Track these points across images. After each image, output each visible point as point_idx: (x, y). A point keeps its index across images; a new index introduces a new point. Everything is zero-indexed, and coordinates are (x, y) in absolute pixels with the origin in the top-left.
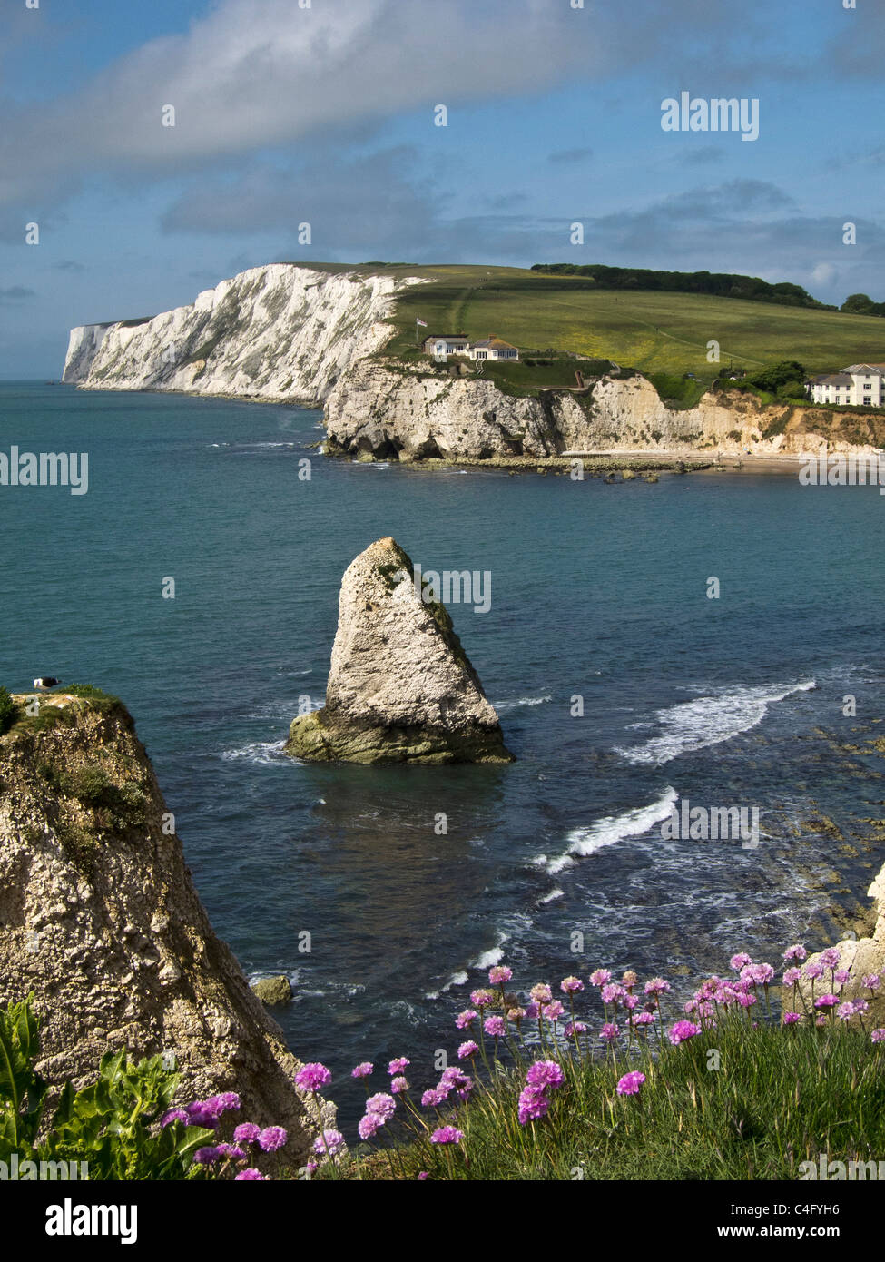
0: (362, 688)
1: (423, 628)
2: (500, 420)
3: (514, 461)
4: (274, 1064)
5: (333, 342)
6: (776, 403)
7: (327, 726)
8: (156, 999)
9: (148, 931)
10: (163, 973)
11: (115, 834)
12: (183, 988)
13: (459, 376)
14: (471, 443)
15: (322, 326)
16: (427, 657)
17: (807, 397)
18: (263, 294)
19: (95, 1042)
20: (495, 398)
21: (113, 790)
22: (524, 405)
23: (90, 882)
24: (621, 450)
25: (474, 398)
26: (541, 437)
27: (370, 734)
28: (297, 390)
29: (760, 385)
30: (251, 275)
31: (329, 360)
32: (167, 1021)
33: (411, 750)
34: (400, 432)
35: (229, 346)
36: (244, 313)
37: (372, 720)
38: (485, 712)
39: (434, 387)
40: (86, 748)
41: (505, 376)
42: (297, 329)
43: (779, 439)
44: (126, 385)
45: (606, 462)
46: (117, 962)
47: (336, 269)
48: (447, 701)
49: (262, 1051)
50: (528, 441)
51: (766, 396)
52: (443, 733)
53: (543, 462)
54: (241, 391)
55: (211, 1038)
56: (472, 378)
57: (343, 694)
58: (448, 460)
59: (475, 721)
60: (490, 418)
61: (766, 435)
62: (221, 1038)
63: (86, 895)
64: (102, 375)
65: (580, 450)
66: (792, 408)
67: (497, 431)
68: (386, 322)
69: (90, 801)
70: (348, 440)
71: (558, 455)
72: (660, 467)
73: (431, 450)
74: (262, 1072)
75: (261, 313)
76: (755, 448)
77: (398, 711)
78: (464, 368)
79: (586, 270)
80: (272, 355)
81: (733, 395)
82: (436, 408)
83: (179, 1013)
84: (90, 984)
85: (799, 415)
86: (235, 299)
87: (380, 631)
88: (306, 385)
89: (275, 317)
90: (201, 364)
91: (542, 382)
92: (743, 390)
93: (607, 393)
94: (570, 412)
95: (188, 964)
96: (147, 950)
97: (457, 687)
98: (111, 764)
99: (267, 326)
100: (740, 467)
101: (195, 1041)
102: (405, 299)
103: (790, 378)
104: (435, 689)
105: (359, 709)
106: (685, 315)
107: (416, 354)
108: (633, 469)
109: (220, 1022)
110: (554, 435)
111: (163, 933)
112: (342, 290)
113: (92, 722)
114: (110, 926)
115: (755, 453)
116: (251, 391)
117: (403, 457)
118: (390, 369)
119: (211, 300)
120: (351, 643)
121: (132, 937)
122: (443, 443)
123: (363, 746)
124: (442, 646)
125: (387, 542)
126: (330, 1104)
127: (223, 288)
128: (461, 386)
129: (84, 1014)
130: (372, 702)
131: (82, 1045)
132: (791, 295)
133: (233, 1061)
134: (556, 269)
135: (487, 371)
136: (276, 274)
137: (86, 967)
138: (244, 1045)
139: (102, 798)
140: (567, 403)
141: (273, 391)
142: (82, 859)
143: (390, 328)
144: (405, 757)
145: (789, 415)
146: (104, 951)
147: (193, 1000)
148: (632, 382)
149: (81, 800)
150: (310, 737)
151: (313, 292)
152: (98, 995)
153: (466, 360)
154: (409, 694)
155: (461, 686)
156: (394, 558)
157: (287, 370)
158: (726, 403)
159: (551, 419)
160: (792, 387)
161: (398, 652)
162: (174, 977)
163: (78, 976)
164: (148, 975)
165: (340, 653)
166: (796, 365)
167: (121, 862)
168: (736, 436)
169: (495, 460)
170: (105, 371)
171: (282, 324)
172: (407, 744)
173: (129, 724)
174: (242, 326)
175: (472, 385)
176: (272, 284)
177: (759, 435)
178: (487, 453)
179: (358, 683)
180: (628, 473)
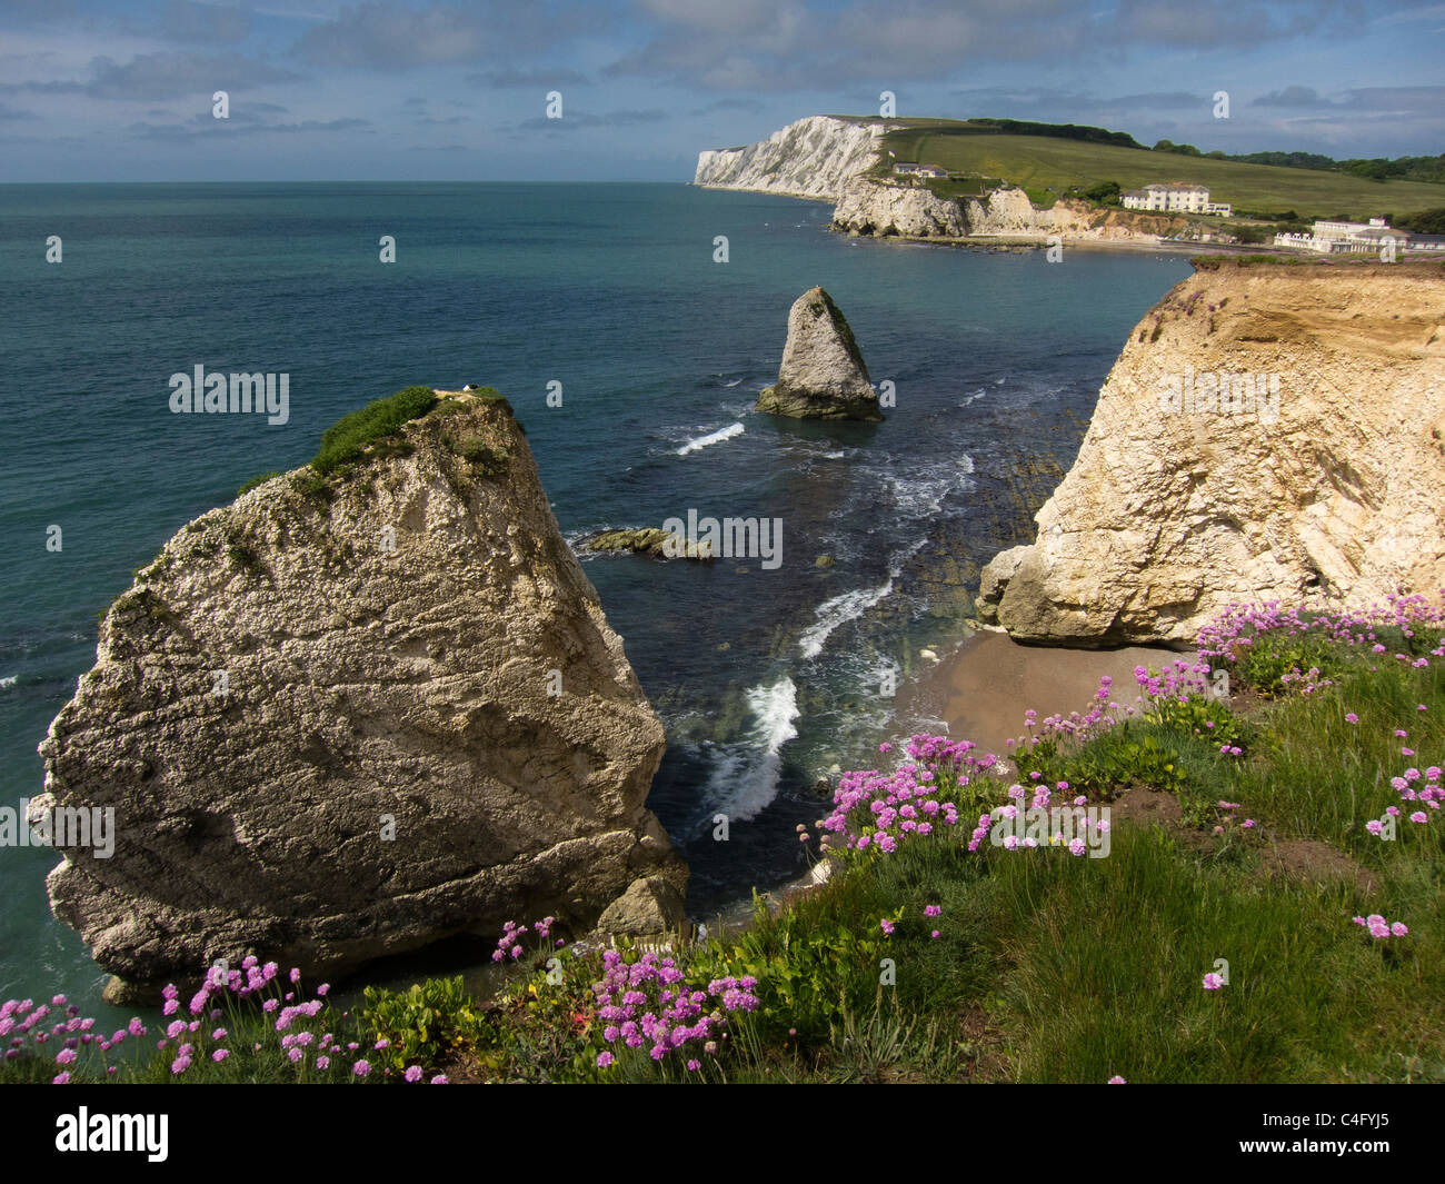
0: (798, 374)
1: (834, 341)
2: (933, 214)
3: (940, 239)
4: (585, 613)
5: (847, 164)
6: (1101, 207)
7: (778, 395)
8: (507, 575)
9: (505, 535)
10: (512, 559)
11: (485, 478)
12: (525, 568)
13: (911, 186)
14: (915, 227)
15: (841, 154)
16: (835, 358)
17: (1120, 205)
18: (809, 134)
19: (468, 598)
20: (931, 200)
21: (489, 452)
22: (948, 205)
23: (466, 506)
24: (1004, 234)
25: (919, 201)
26: (957, 224)
27: (801, 401)
28: (825, 192)
29: (1092, 196)
30: (803, 122)
31: (844, 175)
32: (514, 587)
33: (824, 411)
34: (875, 220)
35: (787, 165)
36: (797, 146)
37: (802, 393)
38: (867, 391)
39: (896, 193)
40: (476, 426)
41: (939, 189)
42: (828, 155)
43: (1100, 230)
44: (731, 187)
45: (994, 241)
46: (482, 552)
47: (853, 120)
48: (846, 384)
49: (578, 605)
50: (949, 227)
51: (1095, 203)
52: (842, 402)
53: (957, 240)
54: (794, 192)
55: (540, 597)
56: (918, 188)
57: (787, 377)
58: (902, 237)
59: (861, 396)
60: (927, 213)
61: (1092, 227)
62: (547, 598)
63: (462, 513)
64: (716, 180)
65: (980, 232)
66: (1110, 210)
67: (931, 220)
68: (875, 153)
69: (471, 458)
70: (845, 223)
71: (967, 236)
72: (1026, 245)
73: (892, 231)
74: (576, 617)
75: (808, 146)
76: (1085, 234)
77: (817, 388)
78: (915, 182)
79: (999, 122)
80: (811, 170)
81: (1074, 202)
82: (896, 206)
83: (522, 584)
84: (464, 564)
85: (1113, 215)
86: (793, 137)
87: (809, 342)
88: (830, 189)
89: (815, 148)
90: (772, 175)
91: (959, 191)
92: (1081, 199)
93: (999, 199)
94: (975, 210)
95: (531, 554)
96: (503, 546)
97: (851, 376)
98: (490, 436)
99: (811, 153)
100: (1074, 246)
101: (530, 599)
102: (889, 138)
103: (1111, 192)
104: (839, 377)
105: (796, 386)
106: (1054, 151)
107: (886, 173)
108: (1009, 245)
109: (546, 588)
110: (965, 224)
111: (514, 536)
112: (855, 132)
113: (480, 412)
114: (479, 532)
115: (1085, 238)
116: (799, 192)
117: (876, 234)
118: (871, 182)
119: (780, 137)
120: (792, 348)
121: (492, 539)
122: (899, 227)
123: (797, 408)
124: (844, 352)
125: (817, 290)
126: (620, 637)
127: (787, 131)
128: (912, 192)
129: (461, 582)
130: (803, 382)
131: (460, 599)
132: (1123, 140)
133: (554, 611)
134: (981, 121)
135: (928, 184)
136: (818, 121)
137: (462, 555)
138: (563, 601)
139: (479, 457)
140: (974, 204)
141: (811, 193)
142: (461, 493)
143: (877, 157)
144: (821, 415)
145: (1108, 215)
146: (473, 546)
147: (531, 576)
148: (1014, 192)
149: (466, 457)
150: (768, 402)
151: (838, 134)
152: (469, 571)
153: (916, 177)
154: (824, 379)
155: (855, 376)
156: (820, 299)
157: (820, 179)
158: (1069, 207)
159: (964, 214)
160: (1111, 198)
161: (819, 355)
162: (518, 562)
163: (457, 560)
164: (502, 561)
165: (787, 354)
166: (1115, 185)
167: (490, 496)
168: (1074, 227)
169: (929, 238)
170: (718, 178)
171: (819, 152)
172: (822, 407)
173: (510, 412)
174: (798, 153)
175: (918, 193)
176: (814, 129)
177: (1088, 227)
178: (924, 233)
179: (795, 371)
180: (1005, 248)
